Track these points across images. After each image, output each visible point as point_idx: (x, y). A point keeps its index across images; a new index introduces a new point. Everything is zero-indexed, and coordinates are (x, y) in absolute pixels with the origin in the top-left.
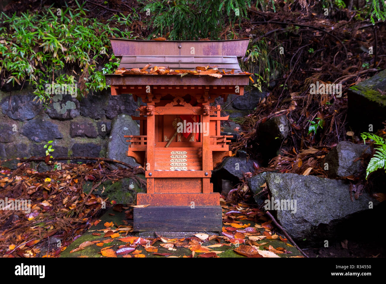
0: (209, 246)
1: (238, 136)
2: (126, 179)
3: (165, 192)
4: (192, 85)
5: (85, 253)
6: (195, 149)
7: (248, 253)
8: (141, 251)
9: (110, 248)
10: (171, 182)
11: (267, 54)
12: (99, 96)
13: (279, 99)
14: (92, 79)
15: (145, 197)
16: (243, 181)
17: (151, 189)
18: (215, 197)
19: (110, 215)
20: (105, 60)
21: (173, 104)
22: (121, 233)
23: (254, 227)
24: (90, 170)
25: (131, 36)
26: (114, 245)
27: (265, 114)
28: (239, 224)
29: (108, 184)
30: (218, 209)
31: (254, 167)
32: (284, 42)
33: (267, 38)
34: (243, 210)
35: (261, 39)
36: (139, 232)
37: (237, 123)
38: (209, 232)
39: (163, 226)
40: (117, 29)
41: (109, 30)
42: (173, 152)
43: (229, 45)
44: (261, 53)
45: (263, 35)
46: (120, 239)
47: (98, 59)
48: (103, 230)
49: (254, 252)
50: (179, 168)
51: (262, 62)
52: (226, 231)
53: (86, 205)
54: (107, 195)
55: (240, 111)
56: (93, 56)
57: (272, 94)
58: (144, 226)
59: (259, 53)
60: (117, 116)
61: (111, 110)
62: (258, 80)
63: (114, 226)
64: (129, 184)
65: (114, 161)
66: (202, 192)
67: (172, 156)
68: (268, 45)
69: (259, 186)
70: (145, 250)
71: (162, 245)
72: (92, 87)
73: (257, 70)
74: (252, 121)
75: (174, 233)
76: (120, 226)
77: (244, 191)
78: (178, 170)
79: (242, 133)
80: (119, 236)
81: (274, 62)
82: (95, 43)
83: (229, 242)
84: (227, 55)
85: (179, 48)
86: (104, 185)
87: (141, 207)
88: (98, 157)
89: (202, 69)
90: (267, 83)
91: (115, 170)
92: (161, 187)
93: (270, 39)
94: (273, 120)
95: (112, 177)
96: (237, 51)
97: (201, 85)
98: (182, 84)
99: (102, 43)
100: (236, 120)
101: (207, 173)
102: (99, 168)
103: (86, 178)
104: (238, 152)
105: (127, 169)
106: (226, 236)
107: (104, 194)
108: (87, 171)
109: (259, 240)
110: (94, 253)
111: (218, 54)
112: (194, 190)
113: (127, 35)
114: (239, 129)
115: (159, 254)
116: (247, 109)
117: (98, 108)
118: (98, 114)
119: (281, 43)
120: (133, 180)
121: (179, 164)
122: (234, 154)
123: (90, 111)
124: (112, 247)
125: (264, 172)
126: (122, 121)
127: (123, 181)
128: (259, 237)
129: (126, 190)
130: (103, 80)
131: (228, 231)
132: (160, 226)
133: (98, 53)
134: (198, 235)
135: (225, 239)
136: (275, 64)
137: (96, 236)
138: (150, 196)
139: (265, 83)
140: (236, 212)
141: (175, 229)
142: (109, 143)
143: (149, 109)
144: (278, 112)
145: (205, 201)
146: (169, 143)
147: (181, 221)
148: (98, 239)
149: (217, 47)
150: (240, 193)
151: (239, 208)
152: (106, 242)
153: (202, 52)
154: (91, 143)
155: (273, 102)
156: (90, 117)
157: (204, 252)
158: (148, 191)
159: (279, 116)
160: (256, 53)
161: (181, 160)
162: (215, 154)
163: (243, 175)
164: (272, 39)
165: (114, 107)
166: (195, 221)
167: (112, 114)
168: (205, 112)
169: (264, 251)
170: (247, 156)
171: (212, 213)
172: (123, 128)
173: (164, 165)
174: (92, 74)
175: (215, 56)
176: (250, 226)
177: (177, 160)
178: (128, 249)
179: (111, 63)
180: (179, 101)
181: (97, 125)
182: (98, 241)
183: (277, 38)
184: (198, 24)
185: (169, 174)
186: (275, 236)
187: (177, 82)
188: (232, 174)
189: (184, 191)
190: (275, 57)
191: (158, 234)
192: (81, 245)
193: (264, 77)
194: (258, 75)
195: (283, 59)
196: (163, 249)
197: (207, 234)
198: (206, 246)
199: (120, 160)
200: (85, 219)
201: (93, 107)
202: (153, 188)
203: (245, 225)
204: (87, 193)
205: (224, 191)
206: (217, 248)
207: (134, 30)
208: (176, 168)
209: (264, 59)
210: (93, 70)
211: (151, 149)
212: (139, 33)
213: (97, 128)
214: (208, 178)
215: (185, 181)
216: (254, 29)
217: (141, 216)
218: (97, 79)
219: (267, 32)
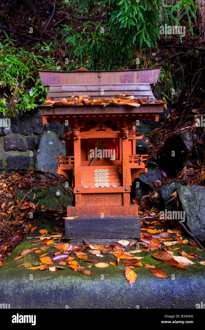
0: (130, 252)
1: (148, 148)
2: (53, 187)
3: (91, 206)
4: (113, 113)
5: (26, 260)
6: (115, 167)
7: (165, 259)
8: (73, 258)
9: (47, 256)
10: (96, 196)
11: (171, 75)
12: (28, 116)
13: (182, 115)
14: (21, 101)
15: (74, 210)
16: (154, 188)
17: (79, 203)
18: (134, 209)
19: (43, 222)
20: (32, 84)
21: (96, 129)
22: (54, 240)
23: (167, 232)
24: (22, 179)
25: (53, 62)
26: (51, 252)
27: (170, 128)
28: (153, 229)
29: (38, 192)
30: (137, 220)
31: (162, 176)
32: (185, 65)
33: (171, 61)
34: (156, 215)
35: (166, 62)
36: (70, 240)
37: (146, 137)
38: (129, 239)
39: (90, 234)
40: (41, 57)
41: (34, 57)
42: (96, 170)
43: (142, 74)
44: (166, 74)
45: (168, 59)
46: (54, 247)
47: (25, 84)
48: (39, 237)
49: (170, 257)
50: (103, 184)
51: (167, 82)
52: (143, 237)
53: (21, 210)
54: (38, 201)
55: (148, 125)
56: (21, 81)
57: (175, 110)
58: (74, 235)
59: (165, 75)
60: (43, 133)
61: (38, 127)
62: (164, 98)
63: (48, 233)
64: (56, 191)
65: (42, 171)
66: (123, 205)
67: (96, 174)
68: (172, 67)
69: (169, 195)
70: (77, 257)
71: (90, 251)
72: (22, 108)
73: (163, 89)
74: (160, 135)
75: (99, 240)
76: (53, 233)
77: (155, 197)
78: (102, 186)
79: (151, 145)
80: (53, 243)
81: (177, 82)
82: (23, 69)
83: (147, 248)
84: (141, 83)
85: (99, 77)
86: (35, 192)
87: (71, 219)
88: (28, 167)
89: (121, 97)
90: (172, 101)
91: (44, 179)
92: (88, 201)
93: (173, 62)
94: (179, 135)
95: (41, 186)
96: (149, 79)
97: (121, 113)
98: (105, 113)
99: (28, 69)
100: (146, 133)
101: (127, 189)
102: (29, 177)
103: (20, 186)
104: (148, 163)
105: (53, 178)
106: (144, 242)
107: (36, 200)
108: (20, 179)
109: (172, 245)
110: (34, 260)
111: (133, 82)
112: (115, 204)
113: (49, 61)
114: (148, 142)
115: (90, 261)
116: (155, 123)
117: (27, 126)
118: (27, 131)
119: (183, 65)
120: (59, 188)
121: (103, 181)
122: (146, 165)
123: (20, 128)
124: (48, 254)
125: (173, 182)
126: (48, 136)
127: (51, 188)
128: (172, 242)
129: (54, 196)
130: (30, 101)
131: (145, 238)
132: (87, 235)
133: (26, 78)
134: (120, 242)
135: (143, 245)
136: (178, 84)
137: (34, 243)
138: (79, 209)
139: (170, 100)
140: (149, 217)
141: (100, 237)
142: (37, 156)
143: (75, 135)
144: (183, 129)
145: (126, 213)
146: (92, 162)
147: (105, 230)
148: (36, 247)
149: (133, 76)
150: (151, 199)
151: (152, 213)
152: (43, 249)
153: (119, 80)
154: (22, 156)
155: (177, 117)
156: (20, 133)
157: (127, 258)
158: (76, 205)
159: (185, 132)
160: (162, 75)
161: (104, 177)
162: (133, 171)
163: (153, 183)
164: (175, 61)
165: (41, 125)
166: (118, 230)
167: (39, 131)
168: (124, 136)
169: (178, 257)
170: (157, 166)
171: (132, 223)
172: (49, 143)
173: (89, 181)
174: (21, 96)
175: (130, 84)
176: (164, 232)
177: (100, 177)
178: (63, 256)
179: (36, 86)
180: (101, 127)
181: (27, 140)
182: (36, 248)
183: (179, 60)
184: (113, 53)
185: (94, 190)
186: (185, 241)
187: (100, 111)
188: (144, 183)
189: (107, 204)
190: (178, 77)
191: (86, 241)
192: (22, 253)
193: (169, 95)
194: (163, 94)
195: (185, 80)
196: (91, 256)
197: (128, 240)
198: (128, 252)
199: (47, 170)
200: (21, 221)
201: (23, 125)
202: (80, 202)
203: (159, 230)
204: (21, 199)
205: (137, 197)
206: (137, 253)
207: (55, 56)
208: (100, 184)
209: (168, 80)
210: (22, 93)
211: (78, 169)
212: (59, 59)
213: (26, 143)
214: (128, 193)
215: (108, 196)
216: (159, 53)
217: (71, 227)
218: (25, 101)
219: (171, 55)
